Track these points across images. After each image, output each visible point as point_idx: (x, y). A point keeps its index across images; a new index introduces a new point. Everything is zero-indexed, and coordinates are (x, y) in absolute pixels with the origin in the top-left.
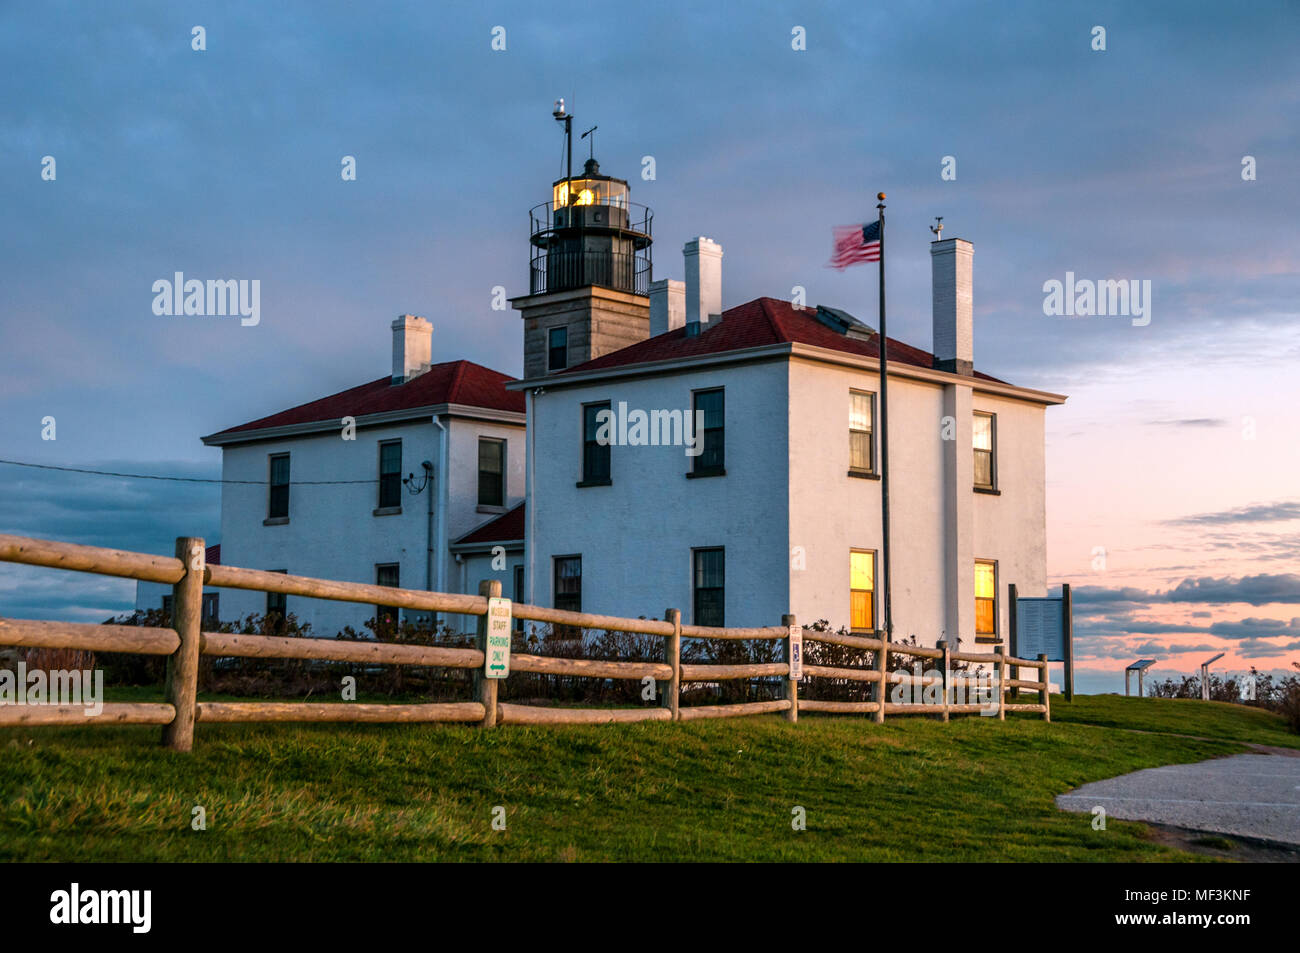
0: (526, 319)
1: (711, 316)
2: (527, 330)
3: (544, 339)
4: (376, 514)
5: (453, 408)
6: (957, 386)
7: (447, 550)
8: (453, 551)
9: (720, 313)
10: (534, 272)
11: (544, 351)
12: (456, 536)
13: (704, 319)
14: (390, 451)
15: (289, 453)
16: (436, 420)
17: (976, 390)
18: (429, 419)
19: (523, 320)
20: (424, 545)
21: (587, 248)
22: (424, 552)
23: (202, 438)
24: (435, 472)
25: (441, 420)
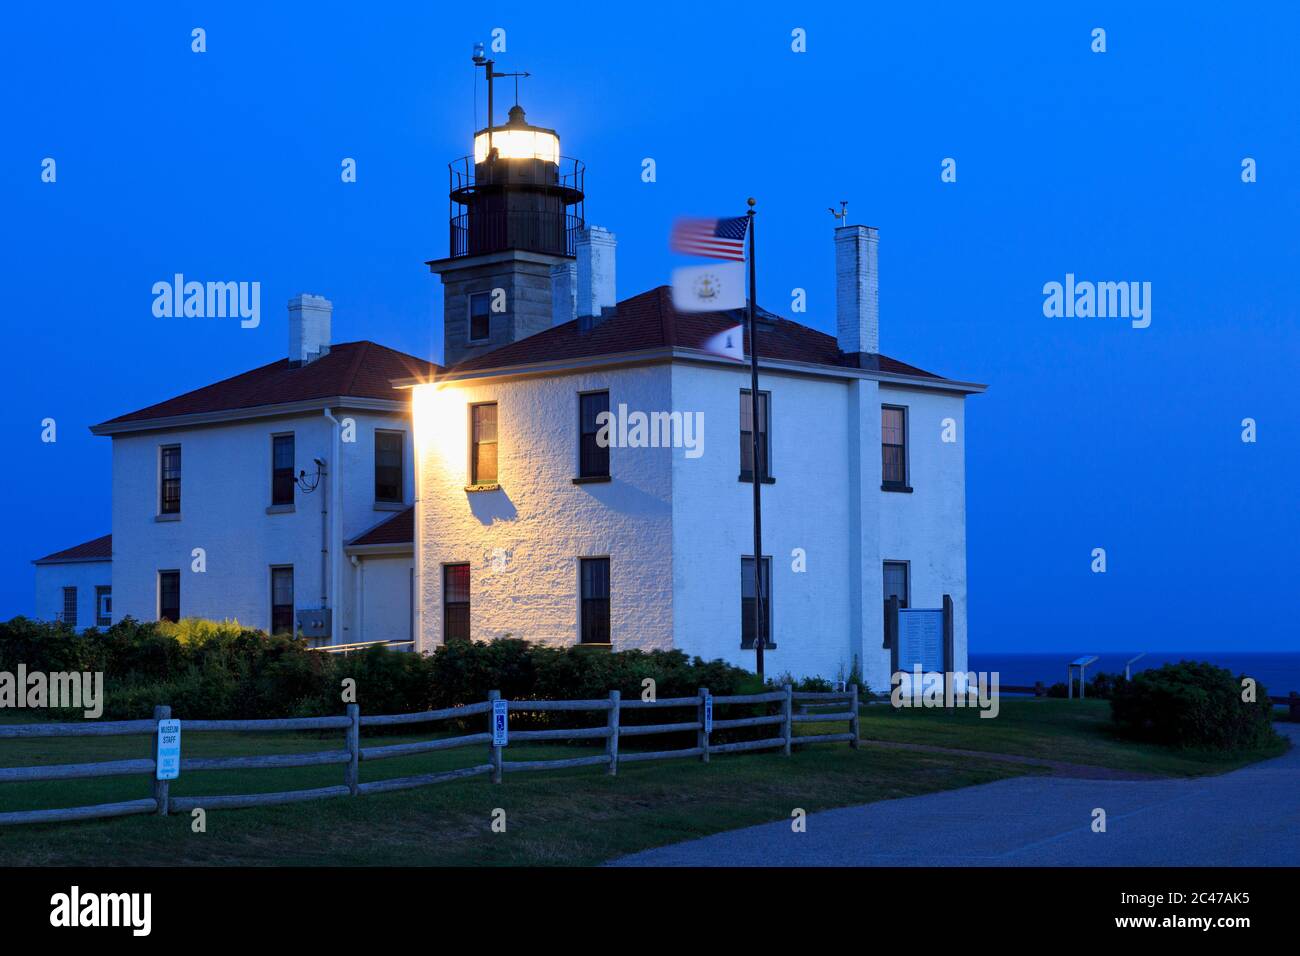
0: (445, 283)
1: (603, 309)
2: (447, 297)
3: (465, 305)
4: (269, 512)
5: (345, 401)
6: (861, 381)
7: (341, 551)
8: (348, 554)
9: (614, 305)
10: (454, 230)
11: (465, 319)
12: (350, 536)
13: (597, 312)
14: (283, 444)
15: (180, 444)
16: (327, 412)
17: (882, 384)
18: (321, 412)
19: (443, 285)
20: (318, 547)
21: (510, 207)
22: (318, 554)
23: (90, 428)
24: (328, 466)
25: (332, 414)
